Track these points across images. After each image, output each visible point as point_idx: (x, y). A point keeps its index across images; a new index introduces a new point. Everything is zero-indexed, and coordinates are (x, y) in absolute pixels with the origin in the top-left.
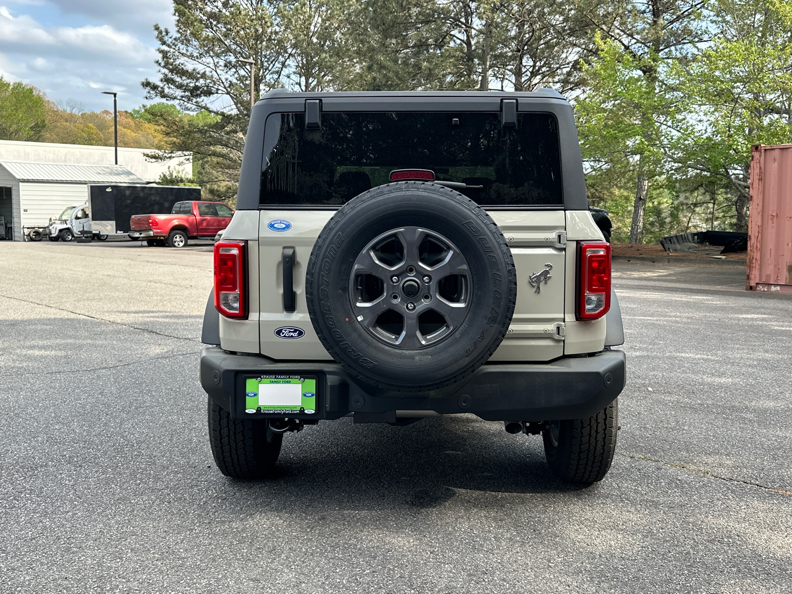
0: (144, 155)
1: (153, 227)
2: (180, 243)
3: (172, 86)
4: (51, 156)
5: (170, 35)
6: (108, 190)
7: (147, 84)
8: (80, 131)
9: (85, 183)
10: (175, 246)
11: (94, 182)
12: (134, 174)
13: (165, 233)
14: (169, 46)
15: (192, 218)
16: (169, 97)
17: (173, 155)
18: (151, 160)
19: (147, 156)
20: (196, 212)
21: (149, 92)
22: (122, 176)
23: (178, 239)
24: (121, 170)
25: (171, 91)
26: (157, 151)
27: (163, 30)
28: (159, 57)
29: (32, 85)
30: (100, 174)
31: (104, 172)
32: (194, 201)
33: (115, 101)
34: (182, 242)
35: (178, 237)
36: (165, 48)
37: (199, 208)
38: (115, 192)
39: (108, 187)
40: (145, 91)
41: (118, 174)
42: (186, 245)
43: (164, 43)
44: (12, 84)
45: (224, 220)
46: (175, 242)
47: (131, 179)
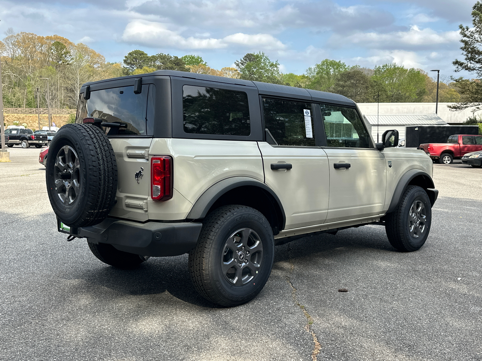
0: (448, 106)
1: (430, 151)
2: (448, 162)
3: (473, 62)
4: (406, 110)
5: (469, 30)
6: (416, 129)
7: (456, 63)
8: (446, 93)
9: (403, 125)
10: (445, 164)
11: (409, 125)
12: (441, 119)
13: (438, 155)
14: (468, 37)
15: (457, 145)
16: (470, 69)
17: (468, 105)
18: (453, 109)
19: (450, 107)
20: (461, 142)
21: (458, 68)
22: (433, 120)
23: (446, 159)
24: (434, 116)
25: (472, 65)
26: (456, 104)
27: (465, 28)
28: (463, 45)
29: (421, 69)
30: (420, 119)
31: (422, 118)
32: (460, 135)
33: (438, 75)
34: (449, 161)
35: (447, 158)
36: (465, 39)
37: (463, 139)
38: (420, 130)
39: (416, 127)
40: (455, 67)
41: (431, 119)
42: (451, 163)
43: (465, 36)
44: (408, 70)
45: (480, 147)
46: (444, 161)
47: (438, 122)
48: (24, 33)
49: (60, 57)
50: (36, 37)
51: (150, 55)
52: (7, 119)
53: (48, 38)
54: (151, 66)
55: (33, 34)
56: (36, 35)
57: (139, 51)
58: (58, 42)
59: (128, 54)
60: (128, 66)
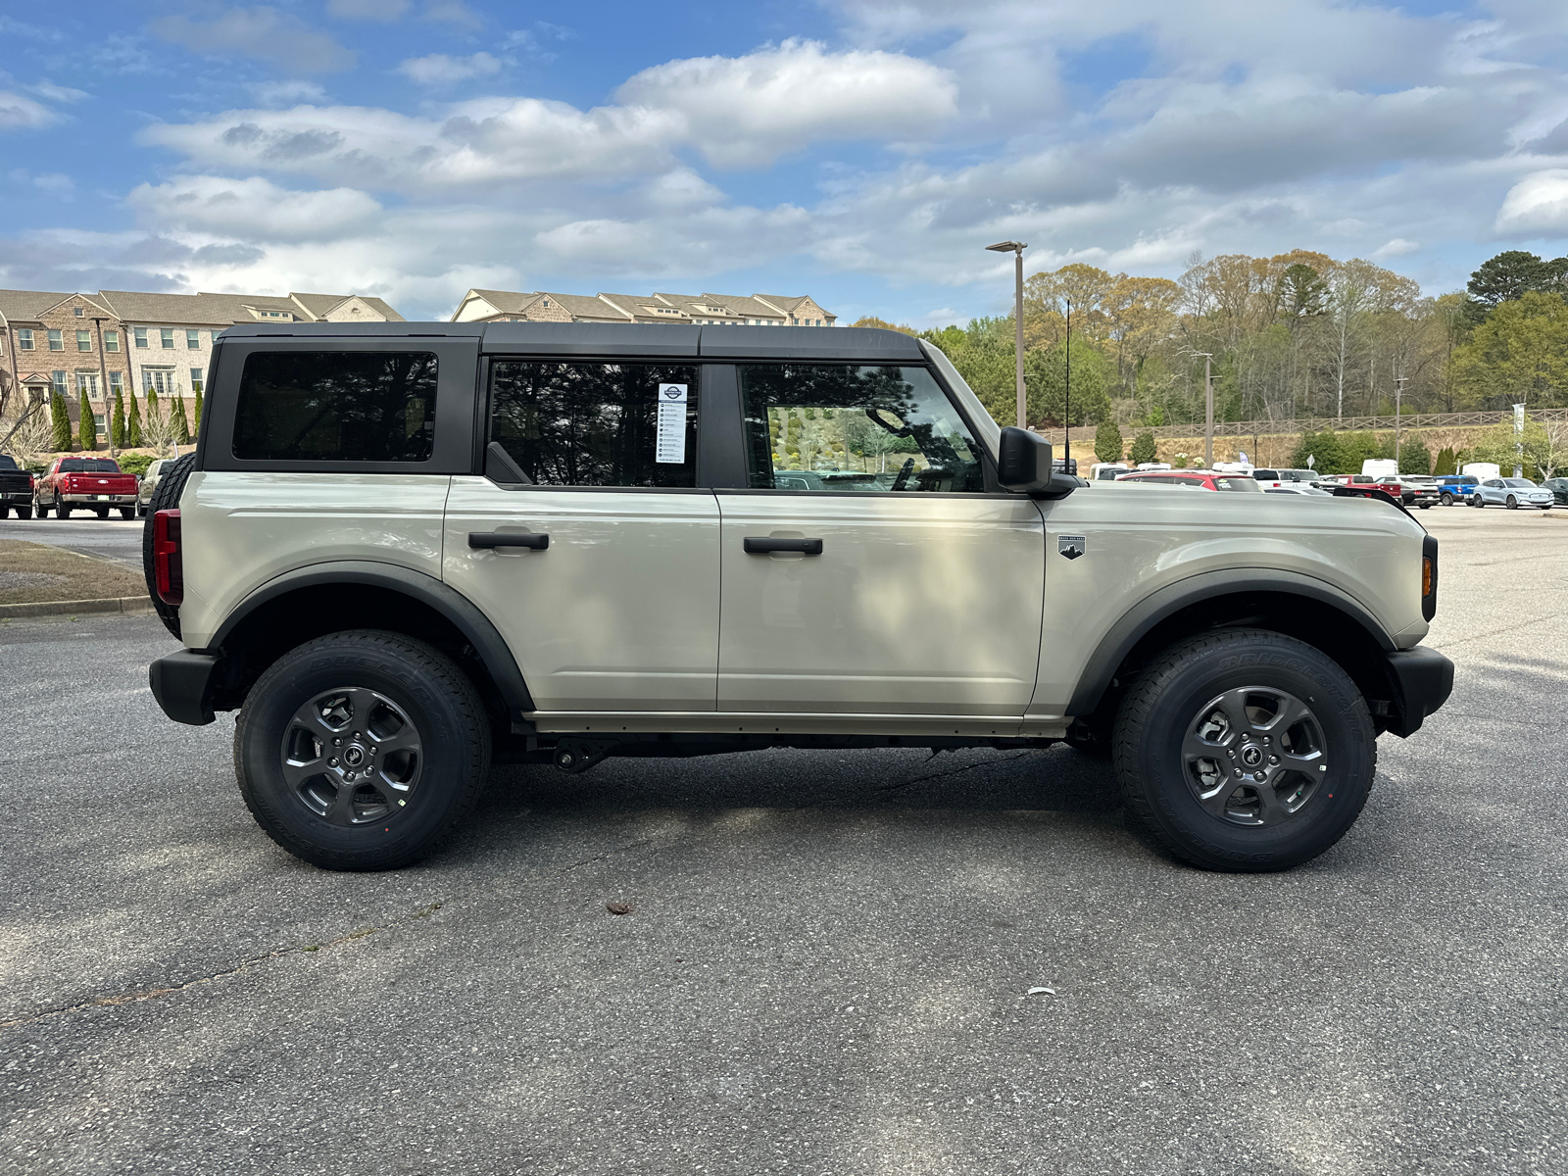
48: (1222, 257)
49: (1302, 299)
50: (1250, 262)
51: (1547, 257)
52: (1164, 449)
53: (1277, 260)
54: (1548, 288)
55: (1242, 257)
56: (1249, 258)
57: (1516, 252)
58: (1299, 266)
59: (1483, 266)
60: (1479, 298)
